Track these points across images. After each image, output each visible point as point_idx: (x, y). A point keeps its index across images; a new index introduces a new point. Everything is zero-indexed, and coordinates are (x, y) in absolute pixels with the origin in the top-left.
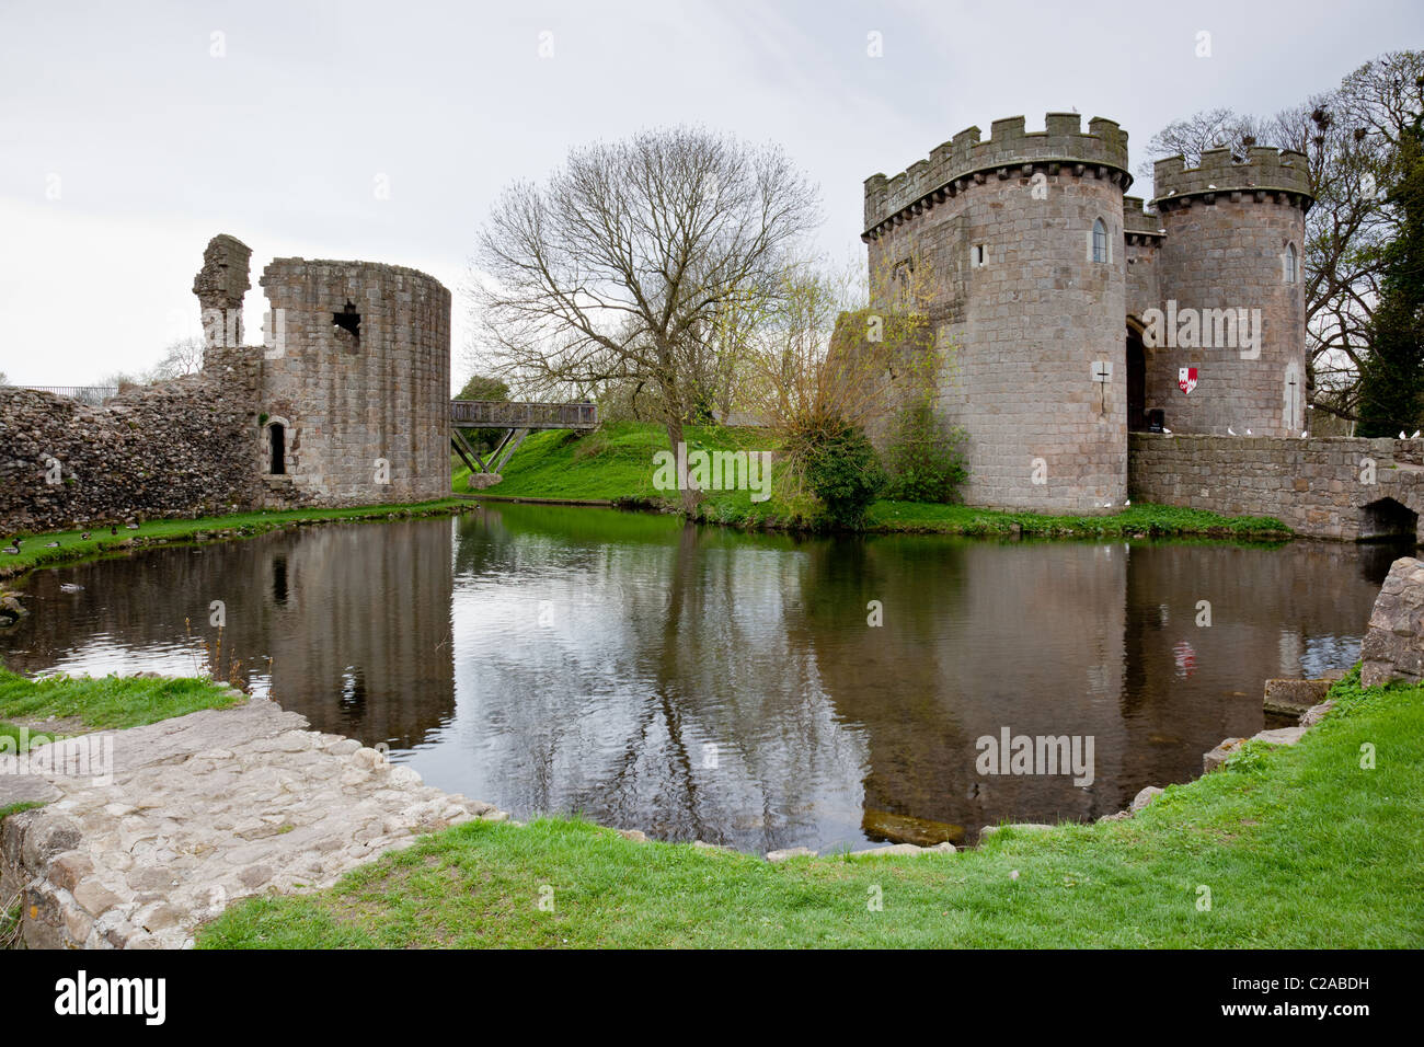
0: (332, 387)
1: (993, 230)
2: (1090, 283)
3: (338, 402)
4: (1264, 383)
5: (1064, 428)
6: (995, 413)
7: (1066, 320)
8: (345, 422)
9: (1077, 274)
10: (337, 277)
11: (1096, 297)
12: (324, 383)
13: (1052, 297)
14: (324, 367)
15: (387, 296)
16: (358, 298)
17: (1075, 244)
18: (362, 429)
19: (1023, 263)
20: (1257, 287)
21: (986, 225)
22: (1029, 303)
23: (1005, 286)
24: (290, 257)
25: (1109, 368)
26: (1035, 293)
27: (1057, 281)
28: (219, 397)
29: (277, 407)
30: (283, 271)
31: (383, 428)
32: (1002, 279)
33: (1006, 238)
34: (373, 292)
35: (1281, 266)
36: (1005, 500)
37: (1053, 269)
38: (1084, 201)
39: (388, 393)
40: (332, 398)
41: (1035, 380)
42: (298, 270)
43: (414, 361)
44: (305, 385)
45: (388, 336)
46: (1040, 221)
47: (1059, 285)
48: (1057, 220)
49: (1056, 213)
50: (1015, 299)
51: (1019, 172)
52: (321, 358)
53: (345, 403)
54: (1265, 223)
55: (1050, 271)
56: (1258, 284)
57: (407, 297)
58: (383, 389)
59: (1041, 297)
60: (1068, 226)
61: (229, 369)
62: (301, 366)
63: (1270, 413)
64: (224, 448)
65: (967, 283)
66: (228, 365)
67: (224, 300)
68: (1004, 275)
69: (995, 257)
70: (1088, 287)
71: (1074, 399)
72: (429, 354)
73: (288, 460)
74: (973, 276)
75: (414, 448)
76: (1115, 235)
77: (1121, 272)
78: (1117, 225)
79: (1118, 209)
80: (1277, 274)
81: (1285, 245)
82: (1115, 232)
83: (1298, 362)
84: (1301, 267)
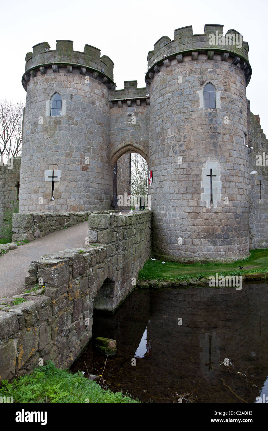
4: (185, 176)
7: (34, 149)
11: (50, 135)
13: (30, 138)
17: (41, 109)
20: (180, 115)
22: (24, 143)
25: (58, 173)
27: (32, 130)
35: (198, 98)
37: (31, 124)
46: (29, 101)
48: (34, 99)
54: (186, 74)
56: (180, 113)
60: (38, 101)
63: (189, 196)
70: (46, 130)
71: (35, 191)
76: (70, 100)
77: (77, 119)
78: (73, 94)
79: (75, 86)
80: (194, 104)
81: (201, 85)
82: (70, 98)
83: (218, 160)
84: (222, 98)
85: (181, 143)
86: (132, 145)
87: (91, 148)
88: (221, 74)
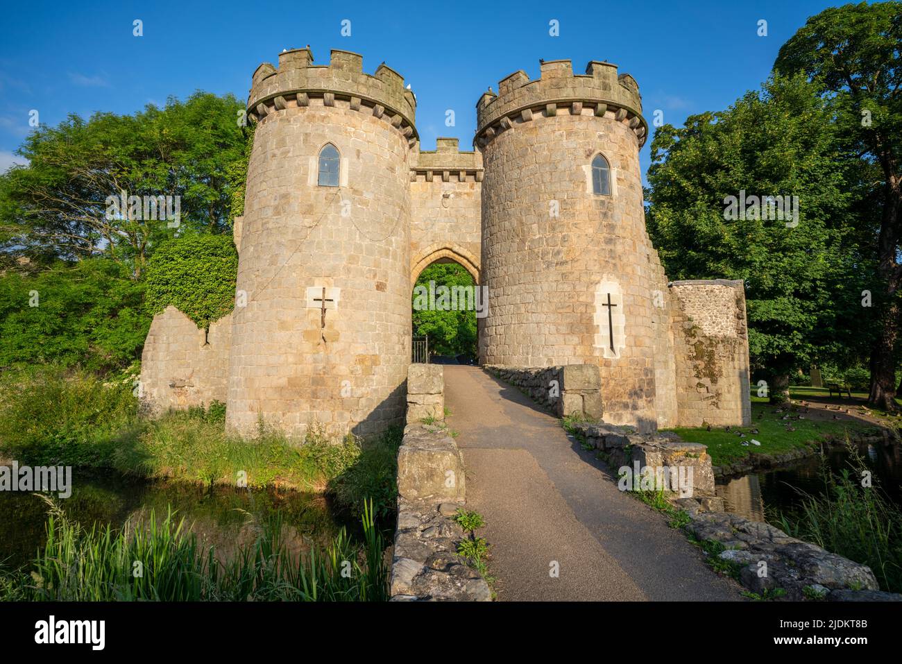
2: (310, 206)
7: (281, 245)
9: (296, 199)
13: (271, 224)
17: (297, 170)
19: (255, 196)
25: (334, 293)
26: (259, 223)
27: (276, 208)
35: (584, 177)
37: (274, 196)
38: (311, 128)
47: (277, 211)
48: (281, 150)
49: (281, 143)
50: (248, 231)
55: (271, 199)
59: (263, 225)
60: (291, 154)
70: (308, 211)
71: (283, 326)
76: (355, 160)
77: (368, 196)
78: (361, 150)
79: (365, 136)
80: (578, 186)
81: (588, 156)
82: (356, 157)
83: (618, 280)
84: (619, 179)
85: (557, 248)
86: (451, 250)
87: (389, 250)
88: (616, 141)
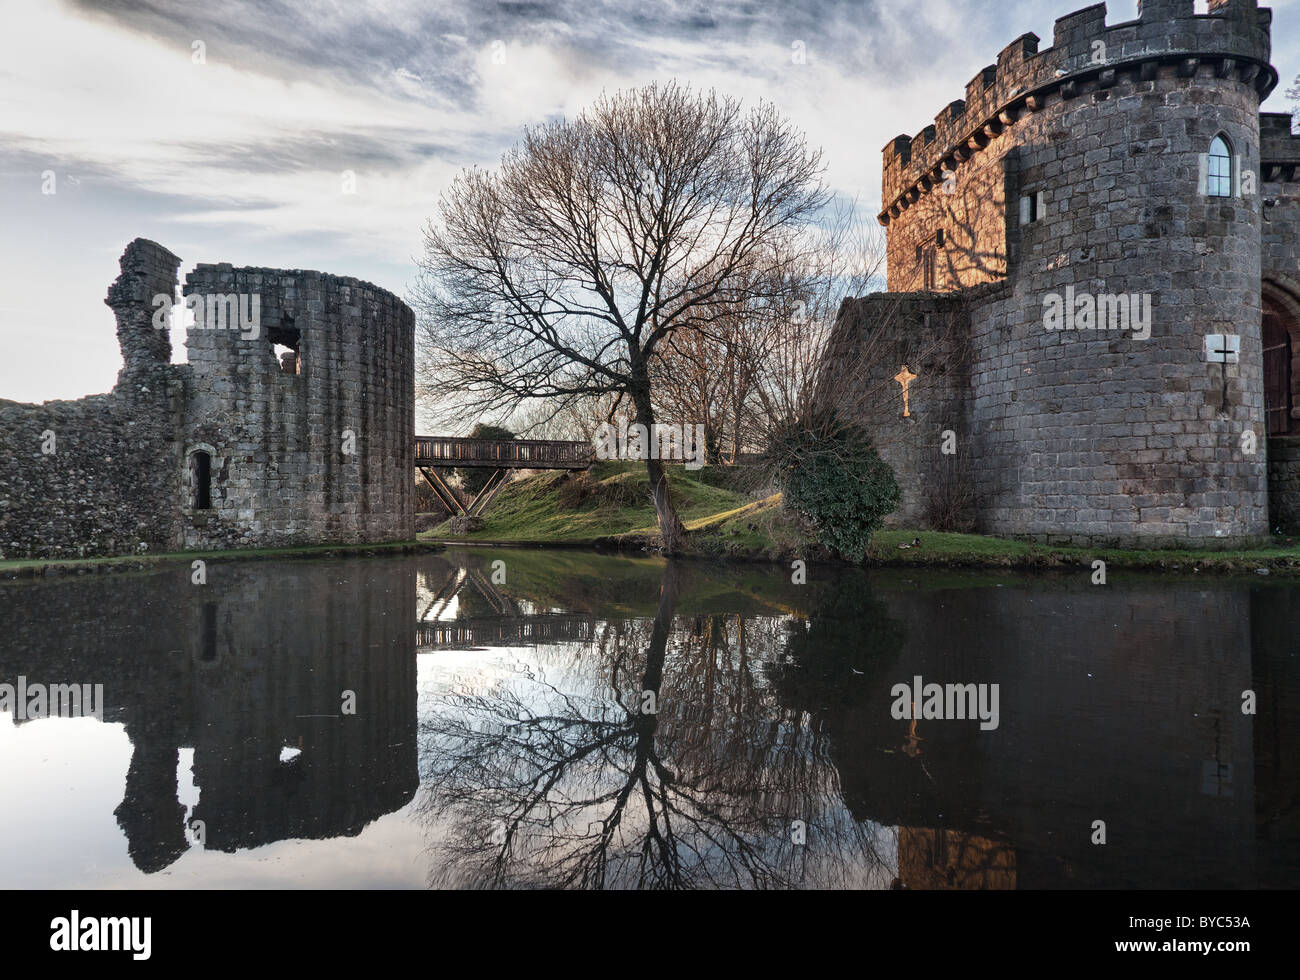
0: (266, 410)
1: (1051, 170)
2: (1204, 224)
3: (273, 428)
5: (1159, 428)
6: (1053, 412)
7: (1163, 279)
8: (282, 449)
9: (1182, 215)
10: (271, 287)
12: (257, 406)
13: (1140, 251)
14: (257, 388)
15: (332, 310)
16: (297, 311)
17: (1180, 173)
18: (303, 457)
19: (1097, 207)
21: (1043, 165)
22: (1105, 261)
23: (1069, 242)
24: (216, 263)
25: (1235, 343)
26: (1116, 247)
27: (1149, 227)
28: (130, 420)
29: (202, 433)
30: (209, 278)
31: (328, 457)
32: (1065, 233)
33: (1072, 177)
34: (315, 305)
36: (1071, 526)
37: (1143, 210)
38: (1197, 111)
39: (334, 418)
40: (267, 423)
41: (1115, 363)
42: (225, 278)
43: (365, 384)
44: (235, 408)
45: (333, 354)
46: (1123, 147)
47: (1152, 232)
48: (1151, 143)
49: (1151, 132)
50: (1083, 257)
51: (1093, 85)
52: (254, 378)
53: (282, 428)
55: (1138, 214)
57: (356, 311)
58: (328, 414)
59: (1123, 252)
60: (1168, 150)
61: (144, 389)
62: (230, 386)
64: (132, 477)
65: (1013, 245)
66: (143, 385)
67: (142, 313)
68: (1067, 228)
69: (1055, 206)
70: (1201, 231)
71: (1175, 386)
72: (384, 376)
73: (215, 493)
74: (1023, 236)
75: (366, 480)
76: (1245, 157)
78: (1250, 144)
79: (1251, 121)
82: (1246, 153)
86: (1272, 282)
